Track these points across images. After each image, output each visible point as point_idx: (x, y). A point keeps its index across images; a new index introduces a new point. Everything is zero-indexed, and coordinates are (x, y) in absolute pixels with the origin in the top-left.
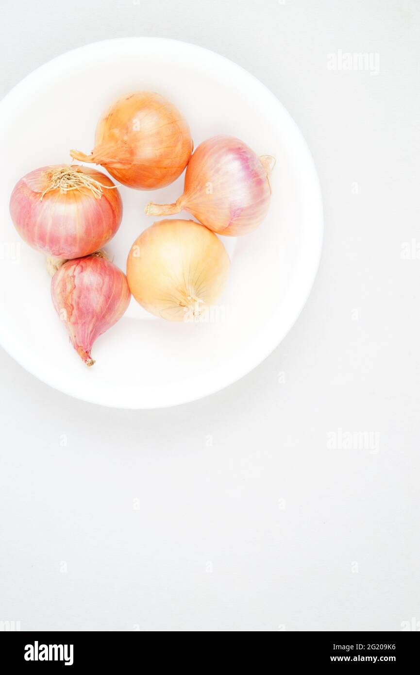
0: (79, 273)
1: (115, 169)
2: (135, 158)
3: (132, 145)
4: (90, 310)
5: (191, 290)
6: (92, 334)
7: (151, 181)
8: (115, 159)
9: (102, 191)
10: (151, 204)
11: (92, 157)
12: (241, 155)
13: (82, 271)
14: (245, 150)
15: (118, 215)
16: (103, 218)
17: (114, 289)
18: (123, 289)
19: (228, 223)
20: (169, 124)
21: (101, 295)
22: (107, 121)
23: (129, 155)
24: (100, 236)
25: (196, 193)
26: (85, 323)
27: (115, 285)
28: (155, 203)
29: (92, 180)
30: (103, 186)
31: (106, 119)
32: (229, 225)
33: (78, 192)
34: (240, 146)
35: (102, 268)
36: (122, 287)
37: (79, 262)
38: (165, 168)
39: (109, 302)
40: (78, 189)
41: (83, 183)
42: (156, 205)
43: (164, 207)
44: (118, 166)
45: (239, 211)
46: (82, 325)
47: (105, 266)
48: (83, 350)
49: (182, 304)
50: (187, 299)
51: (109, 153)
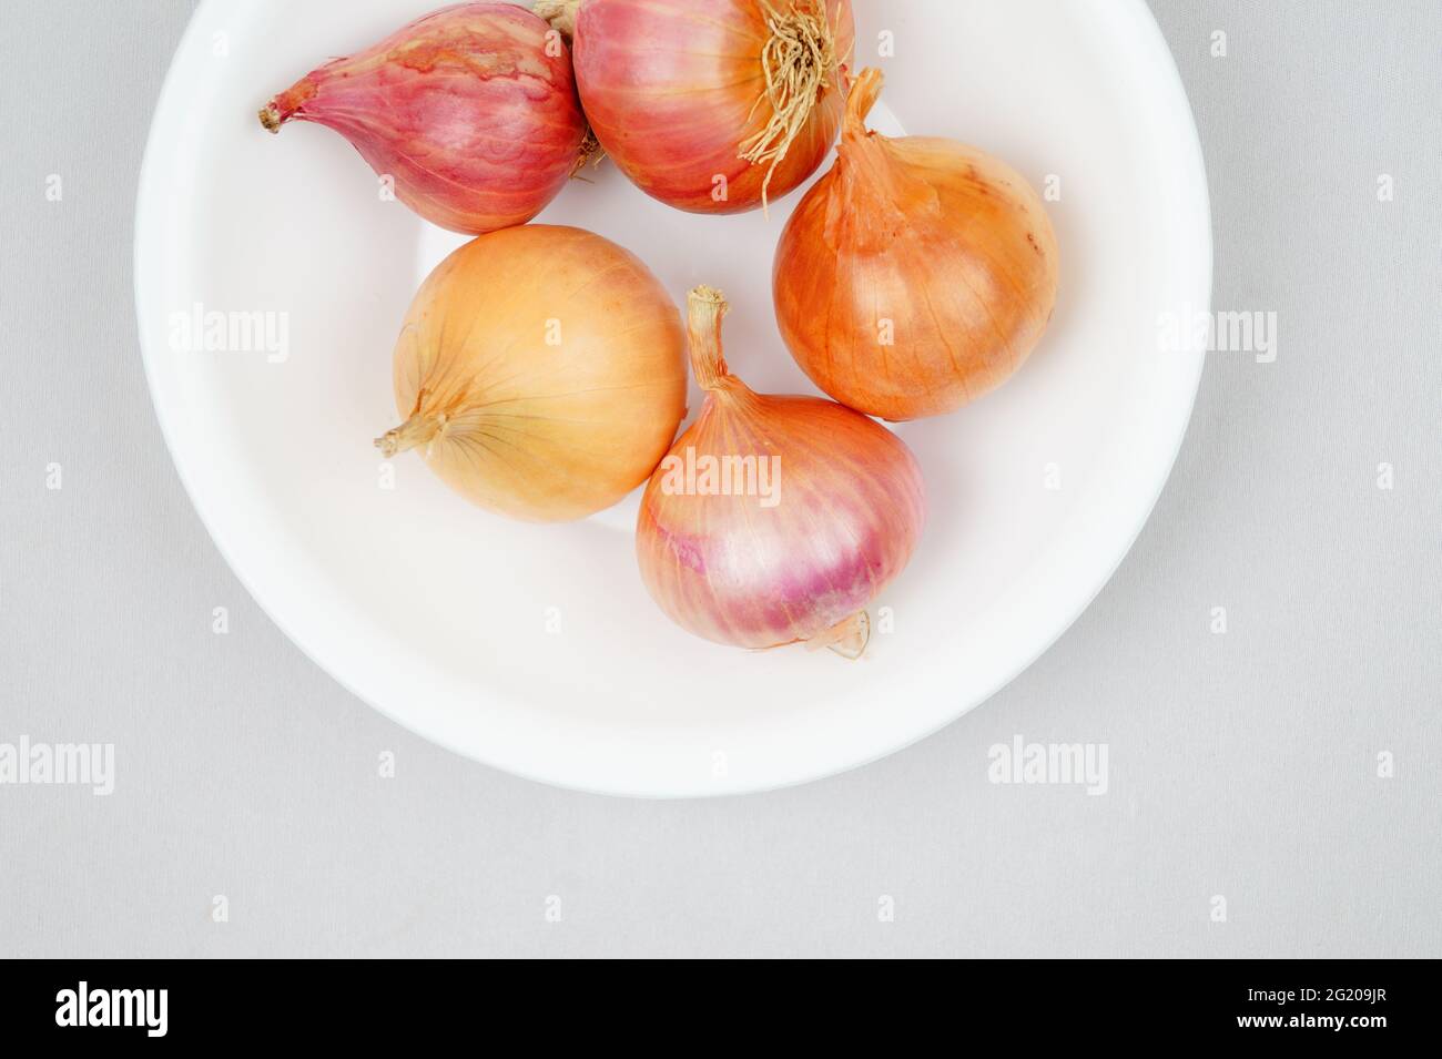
0: (524, 91)
1: (826, 200)
2: (855, 261)
3: (887, 254)
4: (417, 122)
5: (468, 420)
6: (354, 126)
7: (793, 304)
8: (852, 200)
9: (761, 162)
10: (721, 304)
11: (856, 133)
12: (858, 569)
13: (530, 98)
14: (872, 580)
15: (696, 203)
16: (683, 165)
17: (481, 193)
18: (480, 216)
19: (665, 528)
20: (952, 359)
21: (461, 153)
22: (966, 177)
23: (861, 244)
24: (632, 154)
25: (753, 436)
26: (383, 105)
27: (494, 193)
28: (725, 314)
29: (792, 133)
30: (774, 165)
31: (973, 173)
32: (660, 530)
33: (758, 91)
34: (885, 566)
35: (541, 156)
36: (488, 214)
37: (561, 90)
38: (827, 347)
39: (440, 176)
40: (766, 93)
41: (785, 106)
42: (719, 319)
43: (712, 342)
44: (833, 212)
45: (695, 561)
46: (377, 98)
47: (549, 164)
48: (306, 97)
49: (425, 398)
50: (438, 414)
51: (868, 183)
